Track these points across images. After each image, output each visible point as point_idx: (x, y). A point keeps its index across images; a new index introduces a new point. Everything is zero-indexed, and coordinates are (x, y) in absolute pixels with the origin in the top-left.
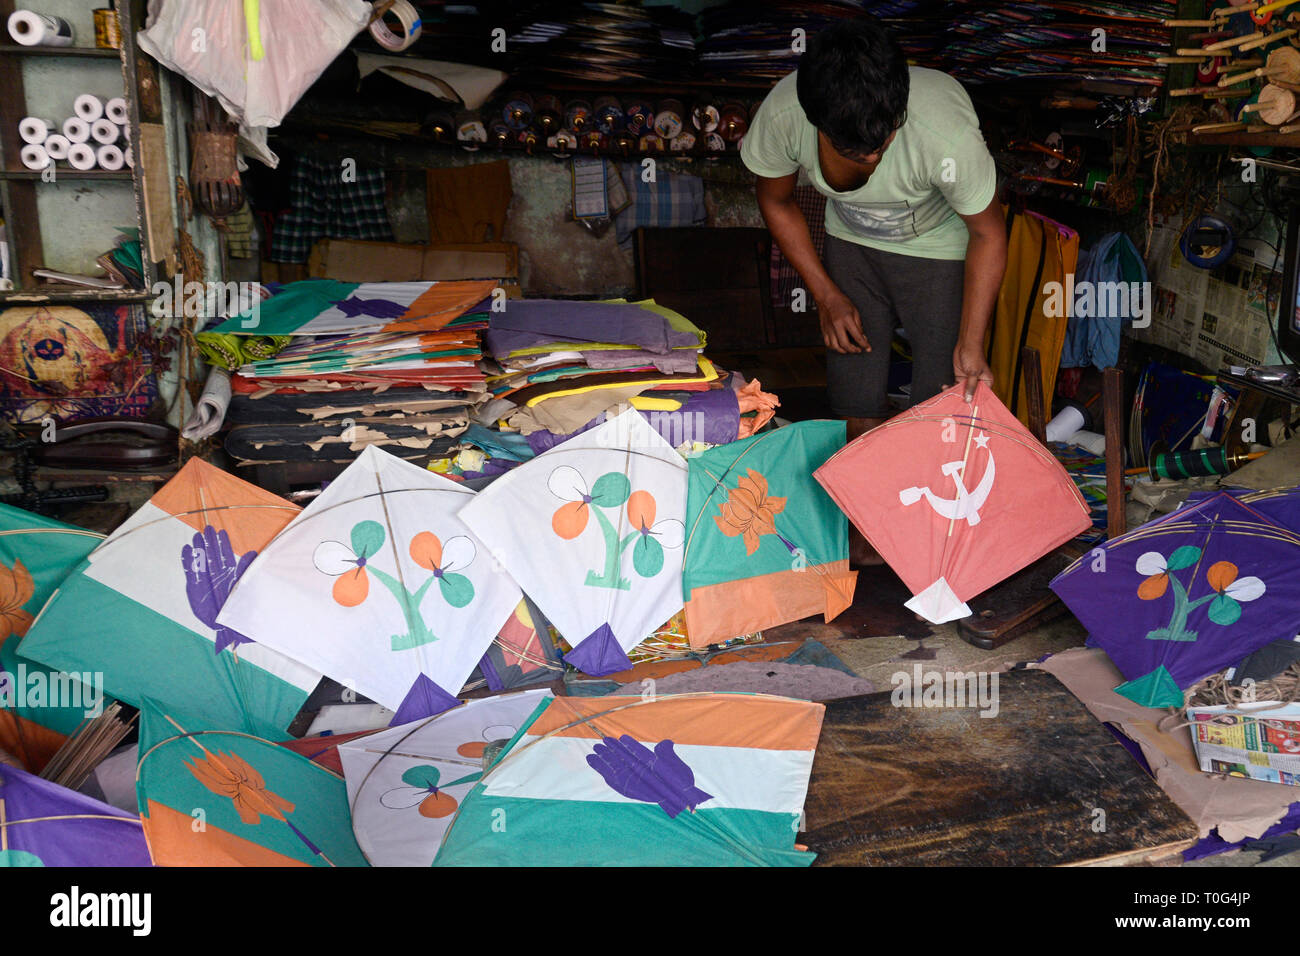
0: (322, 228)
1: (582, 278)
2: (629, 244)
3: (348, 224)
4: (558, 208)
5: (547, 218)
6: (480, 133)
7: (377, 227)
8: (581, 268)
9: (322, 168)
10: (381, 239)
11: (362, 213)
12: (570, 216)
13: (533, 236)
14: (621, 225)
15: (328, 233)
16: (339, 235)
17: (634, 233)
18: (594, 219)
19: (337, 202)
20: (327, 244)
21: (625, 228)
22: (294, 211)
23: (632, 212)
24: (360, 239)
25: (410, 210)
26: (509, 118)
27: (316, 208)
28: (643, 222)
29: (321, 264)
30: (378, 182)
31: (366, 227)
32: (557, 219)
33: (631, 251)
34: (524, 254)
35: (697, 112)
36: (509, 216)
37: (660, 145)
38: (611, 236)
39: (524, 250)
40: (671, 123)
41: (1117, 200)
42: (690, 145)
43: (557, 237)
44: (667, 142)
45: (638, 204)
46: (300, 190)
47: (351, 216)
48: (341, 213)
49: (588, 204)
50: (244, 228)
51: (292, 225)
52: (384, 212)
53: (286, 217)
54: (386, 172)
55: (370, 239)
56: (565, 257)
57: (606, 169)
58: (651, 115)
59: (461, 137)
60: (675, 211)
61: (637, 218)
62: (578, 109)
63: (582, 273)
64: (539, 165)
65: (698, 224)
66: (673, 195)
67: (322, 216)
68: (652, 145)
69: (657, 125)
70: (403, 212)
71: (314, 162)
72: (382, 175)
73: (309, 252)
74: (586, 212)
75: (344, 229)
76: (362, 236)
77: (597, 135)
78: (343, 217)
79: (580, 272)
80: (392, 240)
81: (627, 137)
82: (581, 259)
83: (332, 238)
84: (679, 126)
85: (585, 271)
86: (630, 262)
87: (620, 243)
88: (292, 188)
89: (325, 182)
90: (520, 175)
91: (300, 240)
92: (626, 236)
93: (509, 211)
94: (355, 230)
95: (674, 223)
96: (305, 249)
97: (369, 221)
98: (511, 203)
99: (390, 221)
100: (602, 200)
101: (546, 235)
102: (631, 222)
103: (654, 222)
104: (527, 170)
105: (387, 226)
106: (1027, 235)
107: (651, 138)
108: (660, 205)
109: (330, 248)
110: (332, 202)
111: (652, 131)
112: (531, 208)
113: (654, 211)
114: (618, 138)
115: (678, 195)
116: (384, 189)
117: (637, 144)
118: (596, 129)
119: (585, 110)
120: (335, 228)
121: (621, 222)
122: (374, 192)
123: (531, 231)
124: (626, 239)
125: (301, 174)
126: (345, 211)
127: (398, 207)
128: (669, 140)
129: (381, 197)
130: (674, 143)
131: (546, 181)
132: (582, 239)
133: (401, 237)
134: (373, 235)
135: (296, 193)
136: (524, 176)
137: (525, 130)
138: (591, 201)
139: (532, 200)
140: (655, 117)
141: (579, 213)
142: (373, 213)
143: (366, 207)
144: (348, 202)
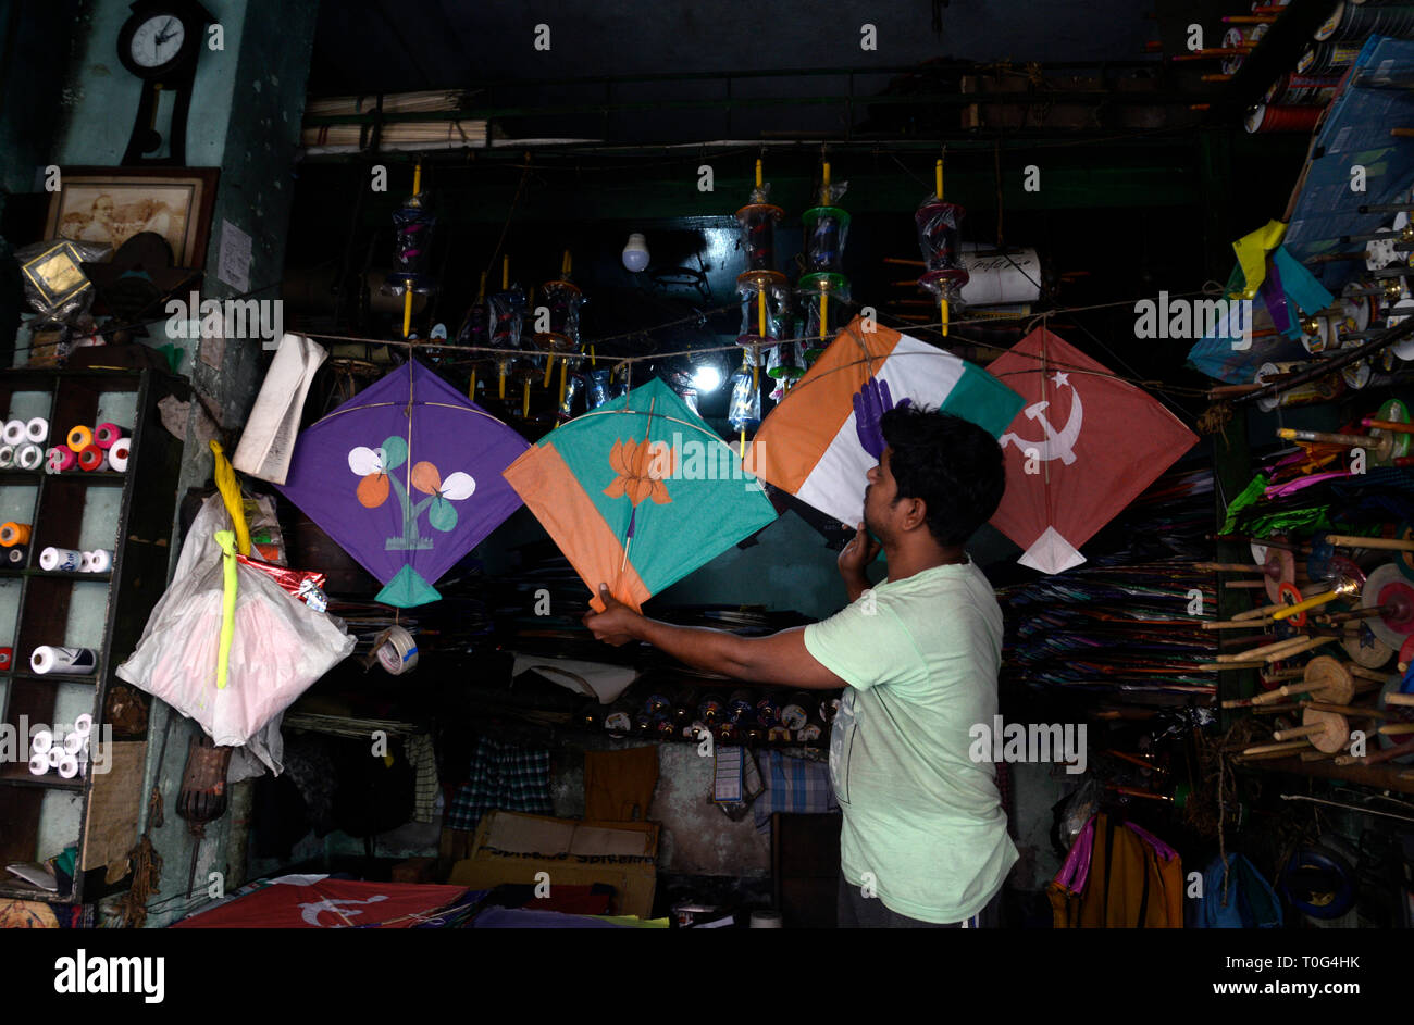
0: (494, 800)
1: (721, 859)
2: (767, 828)
3: (516, 798)
4: (701, 790)
5: (691, 800)
6: (625, 722)
7: (539, 801)
8: (721, 849)
9: (498, 748)
10: (541, 813)
11: (528, 788)
12: (711, 799)
13: (677, 816)
14: (758, 811)
15: (499, 804)
16: (508, 807)
17: (771, 817)
18: (730, 803)
19: (507, 778)
20: (494, 815)
21: (762, 813)
22: (471, 784)
23: (768, 796)
24: (524, 812)
25: (571, 788)
26: (650, 710)
27: (490, 782)
28: (779, 808)
29: (486, 833)
30: (543, 762)
31: (530, 801)
32: (700, 801)
33: (769, 835)
34: (668, 833)
35: (823, 704)
36: (657, 797)
37: (787, 737)
38: (749, 820)
39: (669, 829)
40: (797, 716)
41: (1198, 825)
42: (816, 737)
43: (700, 819)
44: (794, 734)
45: (773, 790)
46: (478, 766)
47: (519, 790)
48: (510, 787)
49: (726, 789)
50: (431, 796)
51: (468, 795)
52: (547, 788)
53: (464, 789)
54: (551, 753)
55: (532, 812)
56: (706, 838)
57: (743, 756)
58: (778, 708)
59: (608, 725)
60: (809, 798)
61: (772, 803)
62: (709, 703)
63: (722, 854)
64: (686, 750)
65: (832, 811)
66: (807, 782)
67: (494, 789)
68: (780, 736)
69: (784, 716)
70: (565, 788)
71: (492, 742)
72: (547, 755)
73: (479, 820)
74: (723, 797)
75: (513, 802)
76: (527, 809)
77: (729, 726)
78: (512, 791)
79: (720, 852)
80: (551, 814)
81: (756, 728)
82: (722, 841)
83: (503, 810)
84: (804, 719)
85: (725, 852)
86: (767, 845)
87: (758, 827)
88: (472, 764)
89: (498, 761)
90: (669, 758)
91: (474, 809)
92: (763, 820)
93: (657, 792)
94: (521, 803)
95: (810, 809)
96: (477, 817)
97: (534, 796)
98: (659, 785)
99: (553, 796)
100: (737, 785)
101: (690, 816)
102: (767, 806)
103: (789, 808)
104: (676, 755)
105: (549, 801)
106: (1128, 847)
107: (778, 729)
108: (795, 792)
109: (496, 818)
110: (504, 777)
111: (780, 723)
112: (678, 790)
113: (789, 797)
114: (748, 730)
115: (812, 782)
116: (548, 768)
117: (766, 735)
118: (727, 721)
119: (715, 703)
120: (505, 801)
121: (757, 806)
122: (538, 770)
123: (676, 811)
124: (765, 823)
125: (480, 753)
126: (513, 786)
127: (560, 784)
128: (797, 731)
129: (544, 775)
130: (801, 734)
131: (691, 765)
132: (723, 821)
133: (561, 812)
134: (536, 808)
135: (475, 769)
136: (673, 760)
137: (665, 720)
138: (728, 786)
139: (679, 782)
140: (782, 709)
141: (717, 798)
142: (537, 789)
143: (532, 783)
144: (517, 777)
